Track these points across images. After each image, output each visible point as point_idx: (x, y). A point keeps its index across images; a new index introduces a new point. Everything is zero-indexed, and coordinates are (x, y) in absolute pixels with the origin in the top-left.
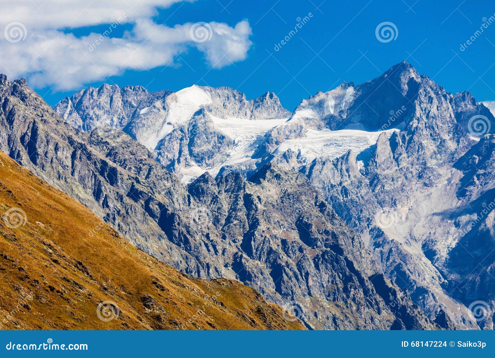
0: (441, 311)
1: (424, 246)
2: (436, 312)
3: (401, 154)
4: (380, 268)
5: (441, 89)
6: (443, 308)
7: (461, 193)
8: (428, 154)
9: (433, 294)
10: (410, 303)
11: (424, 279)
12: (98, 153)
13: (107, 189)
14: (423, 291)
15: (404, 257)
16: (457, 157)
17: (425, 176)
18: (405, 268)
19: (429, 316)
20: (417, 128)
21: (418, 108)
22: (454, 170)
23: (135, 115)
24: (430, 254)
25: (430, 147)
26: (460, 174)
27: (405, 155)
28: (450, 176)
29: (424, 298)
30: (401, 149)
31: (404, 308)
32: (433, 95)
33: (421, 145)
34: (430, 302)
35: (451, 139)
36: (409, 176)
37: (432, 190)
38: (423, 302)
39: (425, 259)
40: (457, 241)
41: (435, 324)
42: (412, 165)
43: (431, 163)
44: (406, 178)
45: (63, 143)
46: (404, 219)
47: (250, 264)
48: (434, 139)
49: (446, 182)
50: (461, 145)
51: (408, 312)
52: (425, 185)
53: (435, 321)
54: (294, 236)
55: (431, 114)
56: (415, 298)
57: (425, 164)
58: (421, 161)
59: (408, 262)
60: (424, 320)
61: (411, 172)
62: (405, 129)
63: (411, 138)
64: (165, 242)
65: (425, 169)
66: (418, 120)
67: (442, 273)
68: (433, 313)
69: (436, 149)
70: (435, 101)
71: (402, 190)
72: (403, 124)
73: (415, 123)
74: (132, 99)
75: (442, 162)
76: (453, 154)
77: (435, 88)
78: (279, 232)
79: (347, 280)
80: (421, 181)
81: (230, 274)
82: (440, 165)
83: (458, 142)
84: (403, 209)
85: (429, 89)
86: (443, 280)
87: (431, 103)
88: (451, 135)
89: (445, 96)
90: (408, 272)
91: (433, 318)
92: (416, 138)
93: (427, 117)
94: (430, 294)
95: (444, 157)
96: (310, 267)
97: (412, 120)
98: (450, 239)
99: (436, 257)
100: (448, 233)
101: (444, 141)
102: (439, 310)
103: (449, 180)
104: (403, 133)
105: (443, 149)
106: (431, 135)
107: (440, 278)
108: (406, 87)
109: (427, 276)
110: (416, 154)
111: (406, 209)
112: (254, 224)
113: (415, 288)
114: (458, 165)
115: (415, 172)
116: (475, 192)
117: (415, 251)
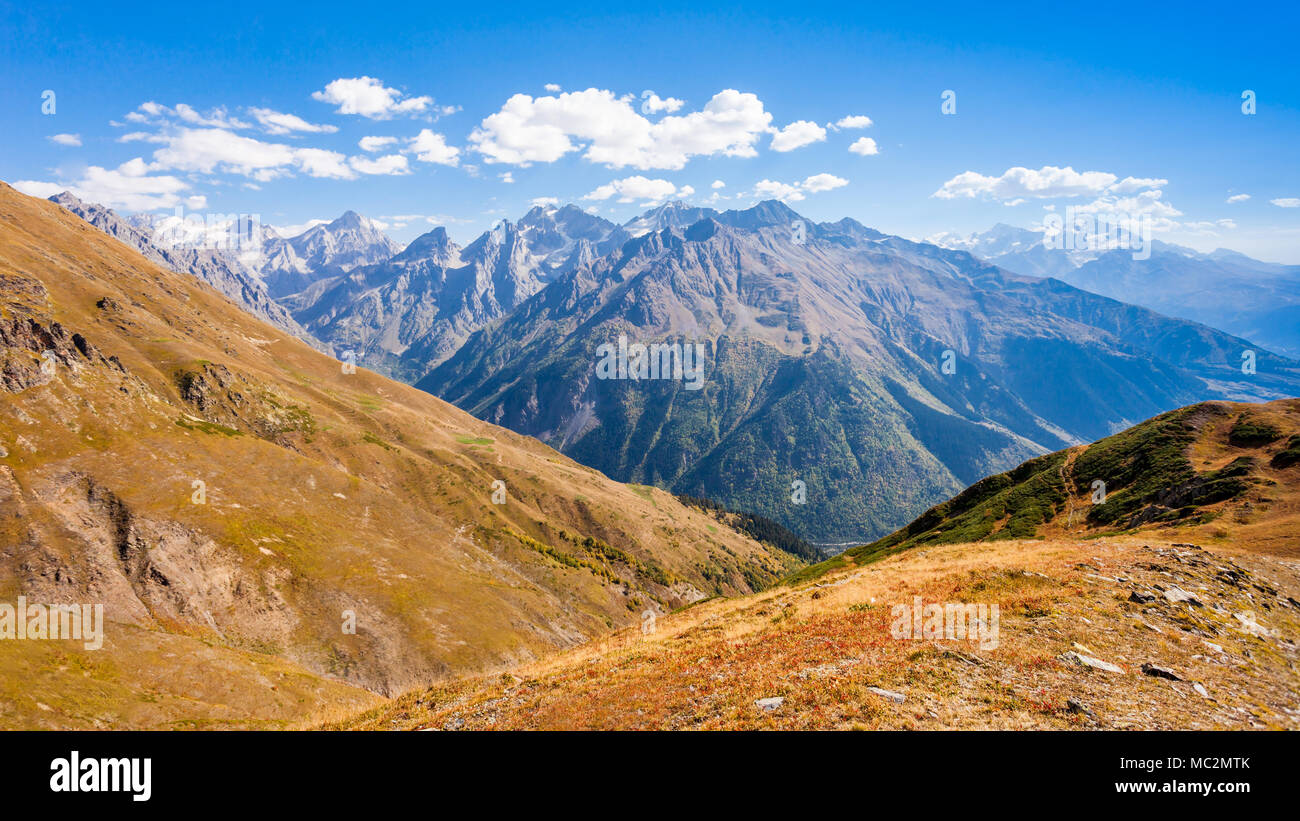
1: (253, 267)
13: (143, 244)
14: (252, 279)
15: (247, 270)
24: (255, 269)
45: (127, 230)
47: (195, 269)
54: (211, 262)
64: (165, 261)
78: (206, 261)
79: (228, 275)
81: (189, 272)
90: (248, 273)
96: (215, 271)
100: (261, 264)
107: (258, 276)
112: (197, 258)
116: (270, 252)
117: (251, 268)
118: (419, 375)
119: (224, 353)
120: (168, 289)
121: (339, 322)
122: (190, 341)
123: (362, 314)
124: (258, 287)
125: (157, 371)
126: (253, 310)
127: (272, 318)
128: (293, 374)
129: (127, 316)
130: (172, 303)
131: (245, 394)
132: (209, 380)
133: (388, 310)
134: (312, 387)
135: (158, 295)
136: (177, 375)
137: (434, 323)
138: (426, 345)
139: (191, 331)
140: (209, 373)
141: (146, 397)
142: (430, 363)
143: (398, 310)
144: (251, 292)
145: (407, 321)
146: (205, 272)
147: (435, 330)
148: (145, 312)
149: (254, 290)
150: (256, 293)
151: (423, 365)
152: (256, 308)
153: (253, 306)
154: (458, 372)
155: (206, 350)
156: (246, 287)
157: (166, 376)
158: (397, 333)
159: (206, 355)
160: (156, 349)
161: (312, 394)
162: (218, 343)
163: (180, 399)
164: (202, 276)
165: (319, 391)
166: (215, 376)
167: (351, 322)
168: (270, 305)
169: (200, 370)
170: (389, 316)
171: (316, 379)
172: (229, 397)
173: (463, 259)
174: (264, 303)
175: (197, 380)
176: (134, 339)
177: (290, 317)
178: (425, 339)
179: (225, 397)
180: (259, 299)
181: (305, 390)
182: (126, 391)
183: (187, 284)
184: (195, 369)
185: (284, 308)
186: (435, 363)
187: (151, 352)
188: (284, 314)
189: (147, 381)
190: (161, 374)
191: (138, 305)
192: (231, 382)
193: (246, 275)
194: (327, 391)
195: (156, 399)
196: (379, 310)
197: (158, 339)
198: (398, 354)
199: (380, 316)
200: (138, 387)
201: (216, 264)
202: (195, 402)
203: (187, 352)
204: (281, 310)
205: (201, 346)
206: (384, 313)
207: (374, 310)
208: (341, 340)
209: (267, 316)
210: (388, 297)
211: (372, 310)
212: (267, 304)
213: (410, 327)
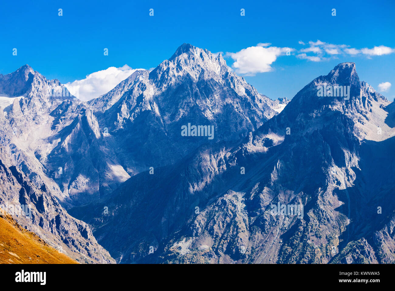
0: (43, 184)
1: (35, 153)
2: (41, 184)
3: (25, 109)
4: (14, 163)
5: (44, 78)
6: (44, 182)
7: (53, 128)
8: (38, 109)
9: (39, 176)
10: (29, 180)
11: (35, 169)
14: (34, 174)
15: (26, 158)
16: (51, 110)
17: (36, 119)
18: (26, 163)
19: (38, 186)
20: (32, 96)
21: (33, 86)
22: (50, 116)
24: (38, 157)
25: (39, 106)
26: (53, 119)
27: (27, 109)
28: (48, 119)
29: (35, 178)
30: (25, 106)
31: (26, 182)
32: (40, 80)
33: (34, 105)
34: (38, 180)
35: (48, 102)
36: (29, 119)
37: (39, 126)
38: (35, 180)
39: (36, 159)
40: (51, 150)
41: (40, 190)
42: (30, 114)
43: (39, 113)
44: (27, 120)
46: (26, 140)
48: (41, 102)
49: (46, 122)
50: (53, 105)
51: (28, 184)
52: (36, 123)
53: (40, 188)
55: (39, 90)
56: (31, 177)
57: (36, 114)
58: (34, 112)
59: (27, 160)
60: (35, 188)
61: (30, 117)
62: (27, 97)
63: (30, 101)
65: (36, 116)
66: (33, 92)
67: (44, 165)
68: (40, 185)
69: (41, 107)
70: (41, 83)
71: (25, 126)
72: (26, 94)
73: (31, 94)
75: (44, 112)
76: (49, 109)
77: (41, 77)
80: (34, 122)
82: (43, 114)
83: (52, 103)
84: (25, 135)
85: (38, 78)
86: (44, 168)
87: (39, 84)
88: (49, 100)
89: (46, 81)
90: (27, 165)
91: (40, 187)
92: (32, 101)
93: (38, 91)
94: (38, 176)
95: (45, 110)
97: (30, 92)
98: (48, 149)
99: (41, 158)
100: (47, 146)
101: (45, 102)
102: (42, 183)
103: (48, 121)
104: (26, 98)
105: (45, 106)
106: (39, 100)
107: (43, 168)
108: (27, 77)
109: (37, 167)
110: (32, 109)
111: (27, 135)
113: (31, 173)
114: (52, 114)
115: (31, 117)
116: (60, 127)
117: (31, 155)
123: (211, 232)
124: (43, 188)
126: (36, 229)
127: (66, 242)
133: (257, 223)
137: (341, 247)
143: (274, 222)
144: (33, 196)
145: (292, 245)
149: (38, 192)
150: (41, 198)
152: (41, 225)
153: (37, 219)
156: (26, 188)
167: (194, 247)
168: (63, 219)
170: (258, 235)
173: (390, 122)
174: (53, 214)
177: (94, 240)
180: (46, 208)
185: (84, 224)
188: (84, 234)
193: (25, 168)
196: (242, 226)
199: (244, 235)
204: (80, 228)
206: (251, 229)
207: (232, 224)
209: (57, 237)
210: (257, 200)
211: (229, 226)
212: (58, 218)
213: (297, 254)
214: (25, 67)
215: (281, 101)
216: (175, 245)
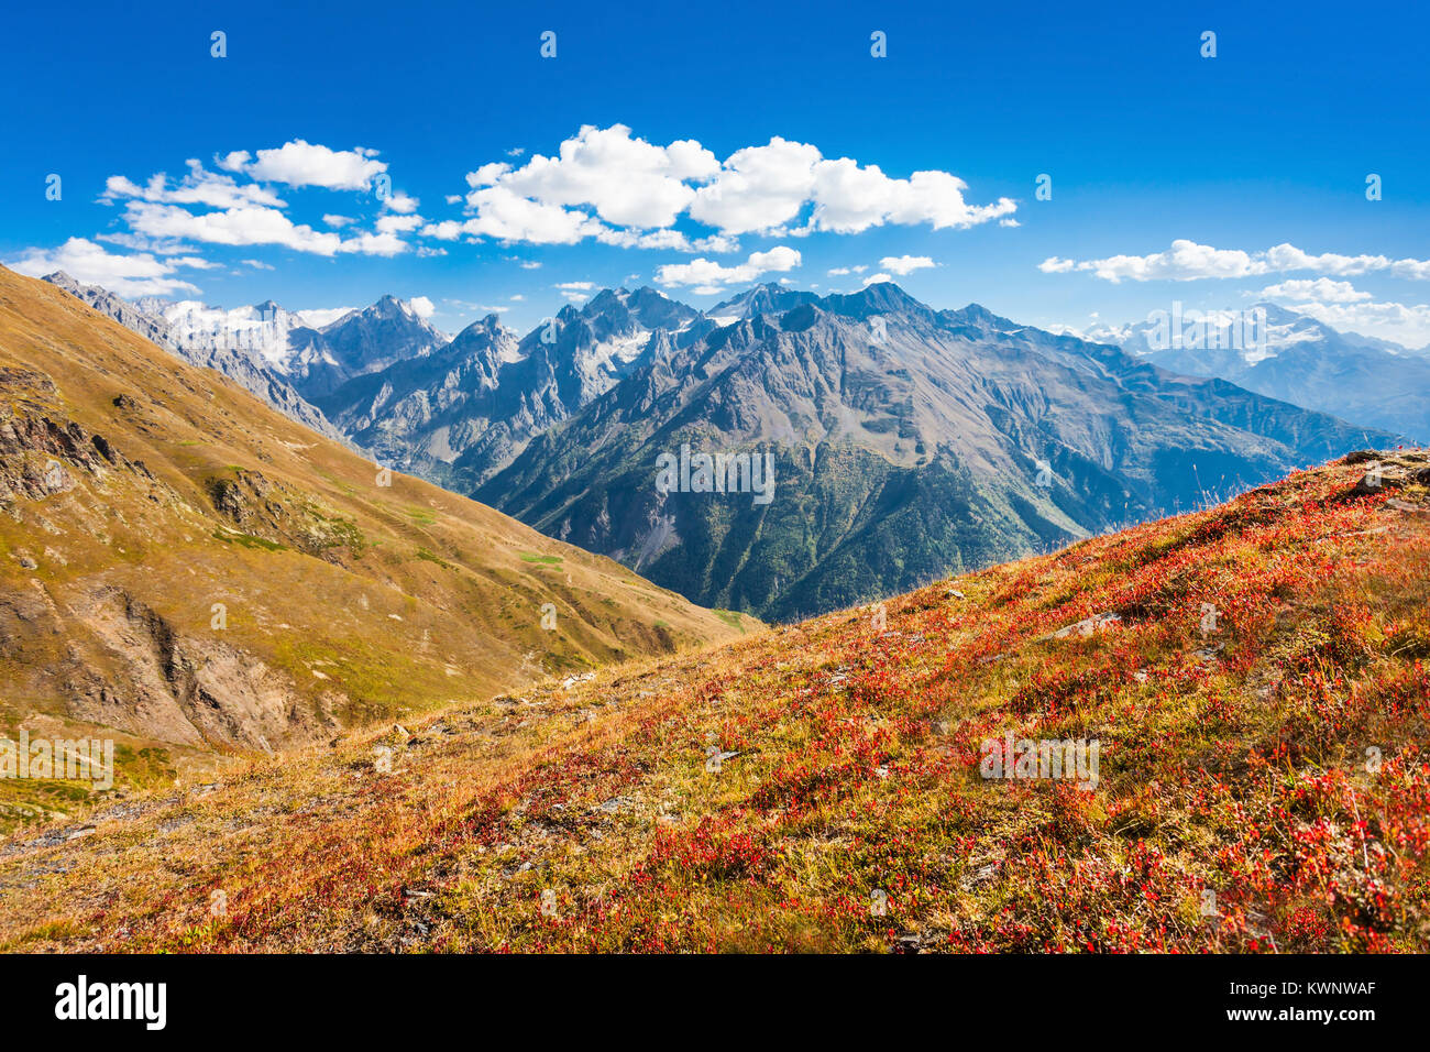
4: (264, 367)
8: (279, 331)
10: (275, 379)
12: (149, 322)
13: (153, 334)
15: (271, 363)
16: (290, 332)
18: (273, 368)
20: (276, 321)
22: (289, 336)
23: (163, 309)
24: (281, 362)
28: (287, 338)
30: (270, 327)
32: (281, 311)
33: (277, 327)
37: (281, 342)
39: (279, 364)
40: (291, 359)
47: (213, 363)
48: (282, 325)
49: (286, 340)
50: (292, 329)
51: (274, 381)
54: (231, 355)
55: (281, 317)
58: (277, 332)
59: (274, 366)
64: (179, 354)
66: (276, 319)
70: (283, 313)
74: (163, 303)
78: (226, 354)
81: (206, 366)
82: (284, 334)
83: (290, 327)
87: (280, 313)
92: (275, 324)
93: (279, 318)
95: (286, 332)
96: (237, 365)
98: (288, 359)
99: (284, 364)
100: (288, 357)
104: (272, 323)
106: (280, 324)
110: (275, 330)
113: (276, 374)
114: (290, 334)
116: (298, 343)
118: (473, 486)
119: (257, 459)
120: (190, 385)
121: (381, 425)
122: (220, 445)
123: (406, 416)
125: (186, 478)
126: (282, 411)
127: (304, 420)
128: (335, 483)
129: (148, 416)
130: (196, 401)
131: (285, 504)
132: (244, 489)
133: (436, 411)
134: (357, 497)
135: (180, 392)
136: (208, 482)
137: (489, 426)
138: (480, 451)
139: (219, 433)
140: (243, 480)
141: (177, 506)
142: (486, 472)
143: (447, 411)
145: (458, 424)
146: (225, 367)
147: (491, 435)
148: (168, 412)
149: (282, 387)
150: (285, 391)
151: (477, 474)
152: (286, 409)
153: (283, 406)
154: (517, 482)
155: (239, 455)
157: (197, 484)
158: (447, 438)
159: (239, 461)
160: (183, 454)
161: (358, 505)
162: (251, 449)
163: (213, 510)
164: (222, 371)
165: (366, 502)
166: (250, 483)
167: (394, 425)
168: (301, 405)
169: (233, 477)
171: (360, 488)
172: (267, 507)
173: (521, 351)
174: (294, 403)
175: (230, 488)
176: (157, 442)
177: (325, 419)
178: (478, 444)
179: (262, 508)
181: (350, 501)
182: (156, 500)
183: (210, 379)
184: (226, 475)
185: (317, 409)
186: (492, 472)
187: (178, 457)
188: (318, 415)
189: (176, 488)
190: (190, 482)
191: (159, 403)
192: (268, 491)
193: (272, 371)
194: (374, 502)
195: (189, 509)
196: (425, 411)
197: (185, 442)
198: (449, 461)
199: (427, 418)
200: (169, 496)
201: (238, 357)
202: (230, 514)
203: (216, 457)
204: (315, 411)
205: (232, 450)
206: (431, 415)
207: (420, 411)
208: (384, 445)
209: (298, 418)
210: (436, 396)
211: (417, 412)
212: (298, 404)
213: (461, 431)
214: (270, 301)
215: (451, 335)
216: (382, 423)
